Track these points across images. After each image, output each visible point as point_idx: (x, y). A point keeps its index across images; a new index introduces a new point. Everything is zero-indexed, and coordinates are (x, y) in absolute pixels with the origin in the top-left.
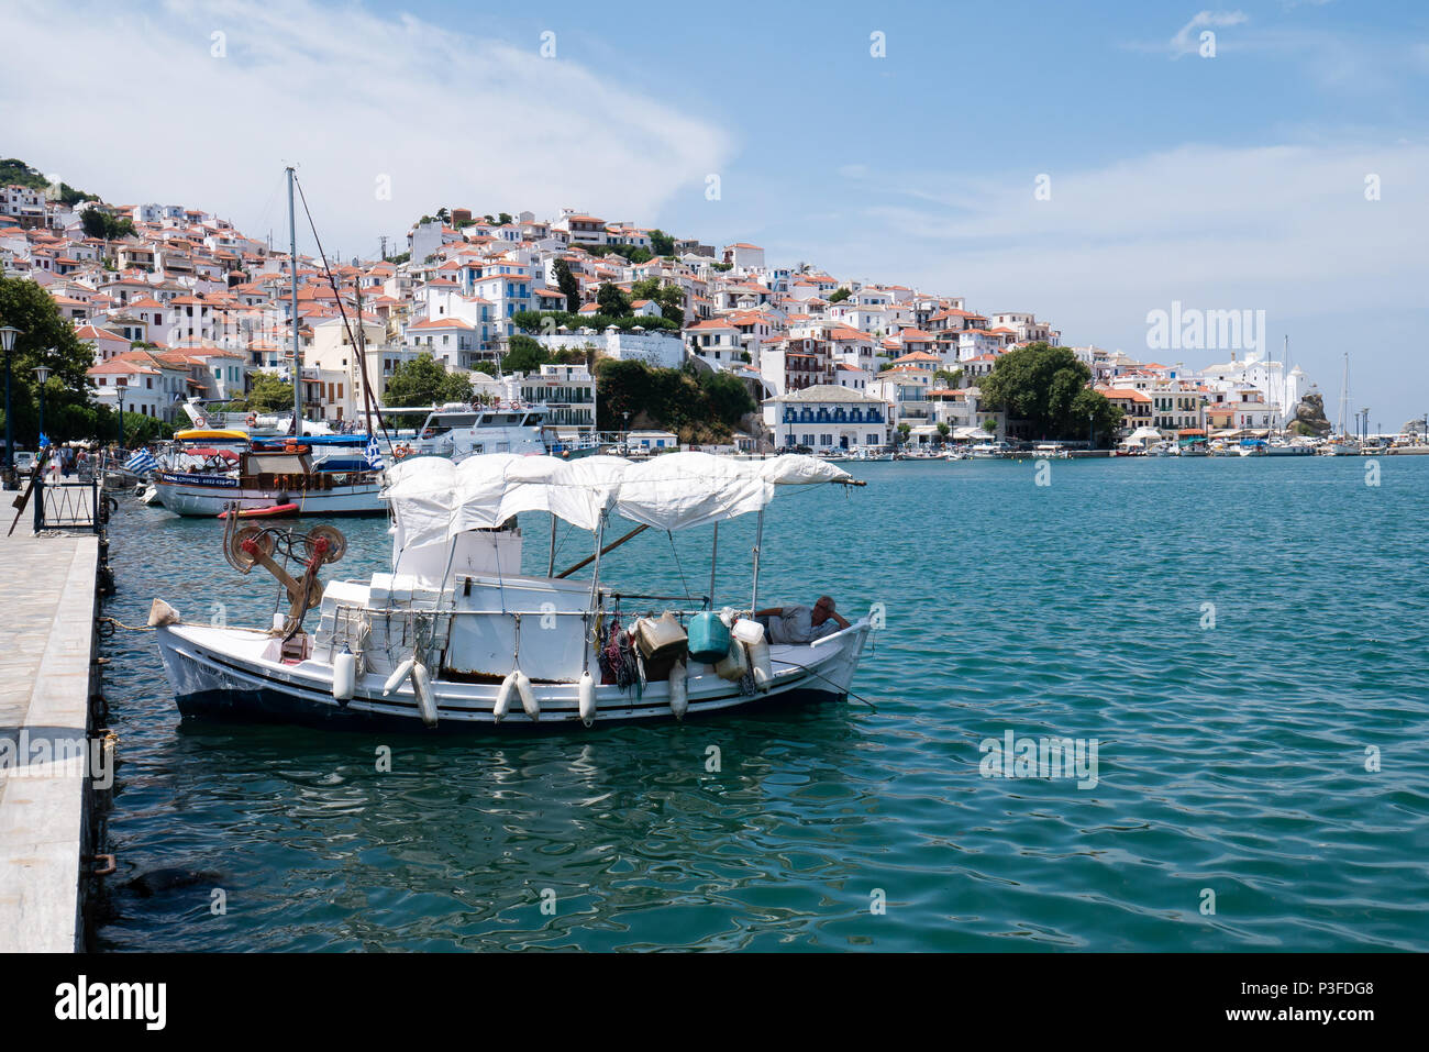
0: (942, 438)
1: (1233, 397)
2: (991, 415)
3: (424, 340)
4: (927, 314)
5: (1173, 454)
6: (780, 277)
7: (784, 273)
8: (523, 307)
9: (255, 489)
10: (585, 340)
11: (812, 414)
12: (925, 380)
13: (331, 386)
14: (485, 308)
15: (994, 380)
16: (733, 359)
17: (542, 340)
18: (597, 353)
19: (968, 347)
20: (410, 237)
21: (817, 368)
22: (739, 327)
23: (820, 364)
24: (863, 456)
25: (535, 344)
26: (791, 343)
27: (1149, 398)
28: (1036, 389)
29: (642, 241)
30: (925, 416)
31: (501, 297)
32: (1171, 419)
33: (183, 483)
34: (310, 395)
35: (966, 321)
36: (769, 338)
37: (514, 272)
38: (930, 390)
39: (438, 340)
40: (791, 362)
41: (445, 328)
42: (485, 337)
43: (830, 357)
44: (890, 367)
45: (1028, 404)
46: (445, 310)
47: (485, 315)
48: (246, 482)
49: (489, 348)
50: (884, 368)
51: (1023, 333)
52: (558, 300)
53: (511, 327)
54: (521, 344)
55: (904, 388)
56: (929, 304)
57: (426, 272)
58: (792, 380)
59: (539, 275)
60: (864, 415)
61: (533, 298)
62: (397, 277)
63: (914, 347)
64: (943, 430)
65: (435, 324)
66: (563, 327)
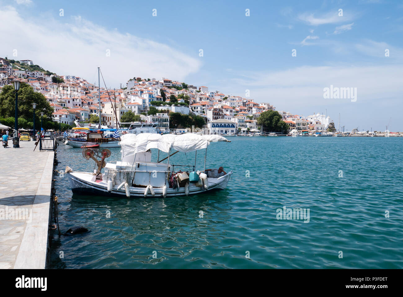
0: (248, 131)
1: (314, 123)
2: (259, 126)
3: (130, 107)
4: (245, 103)
5: (301, 136)
7: (213, 93)
8: (153, 100)
9: (90, 142)
10: (167, 108)
11: (219, 125)
12: (244, 118)
13: (108, 117)
14: (144, 100)
15: (260, 118)
16: (201, 112)
17: (157, 108)
18: (169, 111)
19: (254, 110)
20: (127, 84)
21: (220, 115)
22: (202, 105)
23: (221, 114)
24: (230, 135)
25: (155, 108)
26: (214, 109)
27: (295, 123)
28: (270, 120)
29: (180, 85)
30: (244, 126)
31: (148, 98)
32: (300, 128)
33: (74, 140)
34: (104, 120)
35: (254, 105)
36: (209, 107)
37: (151, 92)
38: (245, 120)
39: (133, 107)
40: (214, 113)
41: (135, 105)
42: (144, 107)
43: (223, 112)
44: (237, 115)
45: (268, 124)
46: (135, 100)
47: (144, 102)
48: (88, 140)
49: (145, 109)
50: (235, 115)
51: (267, 107)
52: (161, 98)
53: (150, 104)
54: (152, 108)
55: (240, 120)
57: (131, 92)
58: (214, 117)
59: (157, 93)
60: (231, 126)
61: (155, 98)
62: (124, 93)
63: (242, 110)
64: (249, 129)
65: (132, 104)
66: (162, 105)
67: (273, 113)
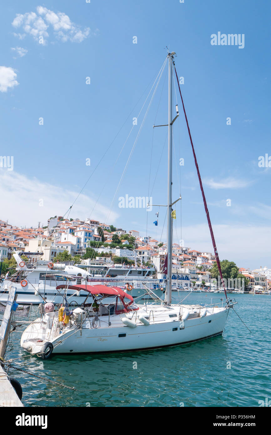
0: (203, 285)
3: (60, 247)
4: (185, 251)
6: (146, 239)
7: (147, 238)
10: (109, 250)
12: (194, 268)
14: (79, 239)
16: (148, 259)
17: (96, 250)
18: (112, 254)
19: (199, 261)
20: (49, 221)
25: (94, 251)
26: (161, 256)
27: (253, 277)
29: (108, 228)
30: (196, 279)
31: (83, 236)
35: (197, 253)
36: (153, 254)
37: (87, 229)
38: (196, 271)
41: (67, 244)
42: (78, 247)
46: (66, 239)
47: (79, 241)
49: (79, 251)
50: (182, 264)
51: (210, 258)
52: (99, 238)
53: (85, 245)
54: (90, 250)
55: (190, 270)
56: (185, 249)
57: (56, 230)
59: (93, 231)
61: (92, 237)
62: (48, 230)
63: (186, 259)
64: (203, 283)
65: (63, 243)
66: (102, 246)
67: (231, 265)
